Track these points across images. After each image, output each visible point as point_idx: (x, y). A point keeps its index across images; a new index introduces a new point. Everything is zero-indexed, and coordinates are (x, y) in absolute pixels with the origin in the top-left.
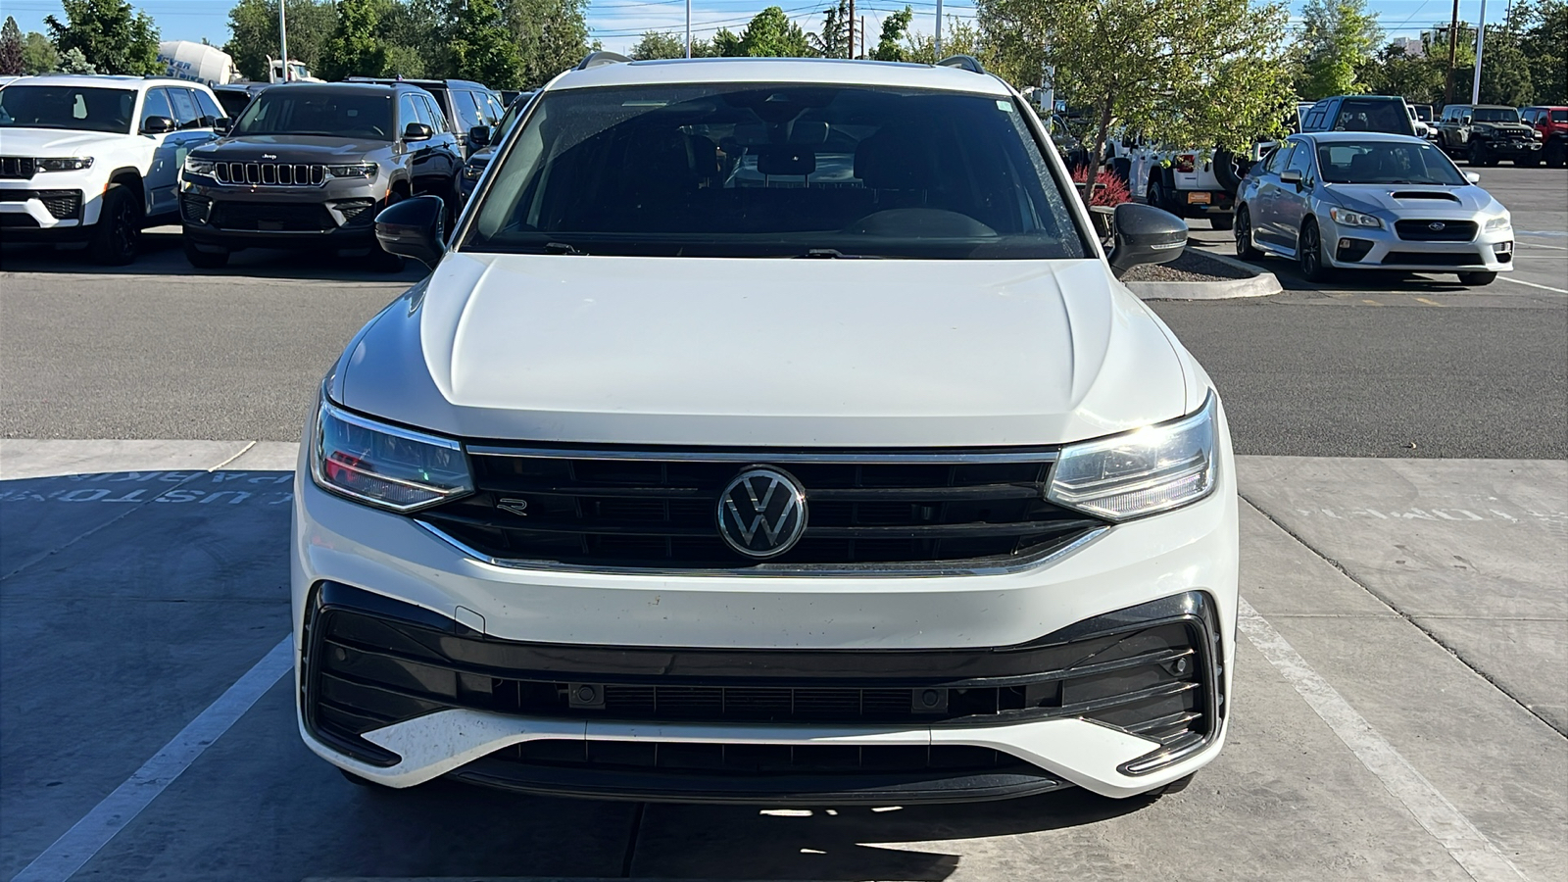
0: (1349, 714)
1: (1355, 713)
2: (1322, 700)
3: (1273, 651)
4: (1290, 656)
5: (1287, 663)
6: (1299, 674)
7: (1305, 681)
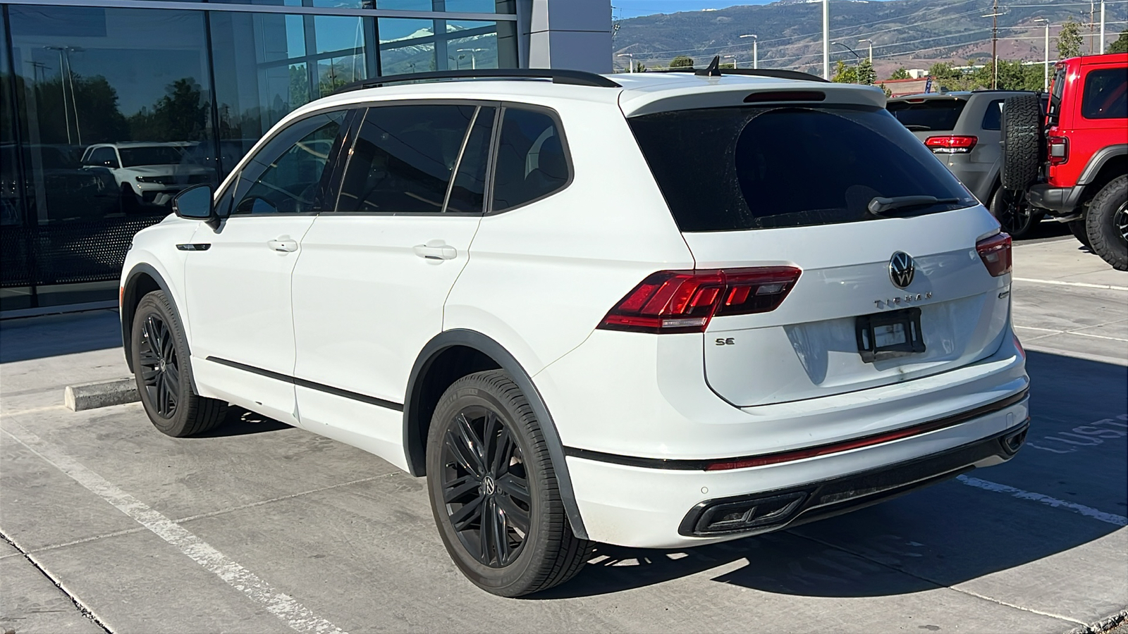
0: (77, 476)
1: (74, 478)
2: (94, 481)
3: (130, 502)
4: (116, 501)
5: (118, 497)
6: (109, 492)
7: (106, 488)
